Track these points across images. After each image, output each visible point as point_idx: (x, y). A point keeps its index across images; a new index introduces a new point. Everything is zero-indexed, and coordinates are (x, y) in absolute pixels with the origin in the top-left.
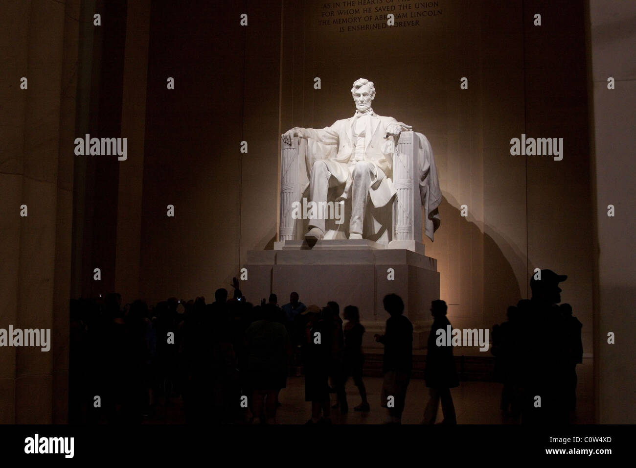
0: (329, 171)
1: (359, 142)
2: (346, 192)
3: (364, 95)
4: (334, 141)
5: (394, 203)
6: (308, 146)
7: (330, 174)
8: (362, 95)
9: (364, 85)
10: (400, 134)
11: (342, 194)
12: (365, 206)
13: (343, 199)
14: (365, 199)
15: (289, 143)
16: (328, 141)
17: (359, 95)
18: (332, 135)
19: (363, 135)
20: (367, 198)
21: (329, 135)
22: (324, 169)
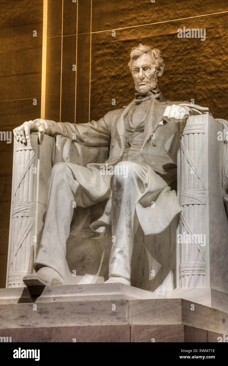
0: (75, 179)
1: (135, 139)
2: (107, 214)
3: (144, 69)
4: (103, 141)
5: (179, 227)
6: (56, 146)
7: (76, 184)
8: (141, 70)
9: (145, 54)
10: (186, 119)
11: (100, 216)
12: (130, 232)
13: (103, 224)
14: (130, 222)
15: (24, 141)
16: (92, 141)
17: (138, 70)
18: (100, 132)
19: (141, 129)
20: (133, 219)
21: (94, 131)
22: (68, 177)
